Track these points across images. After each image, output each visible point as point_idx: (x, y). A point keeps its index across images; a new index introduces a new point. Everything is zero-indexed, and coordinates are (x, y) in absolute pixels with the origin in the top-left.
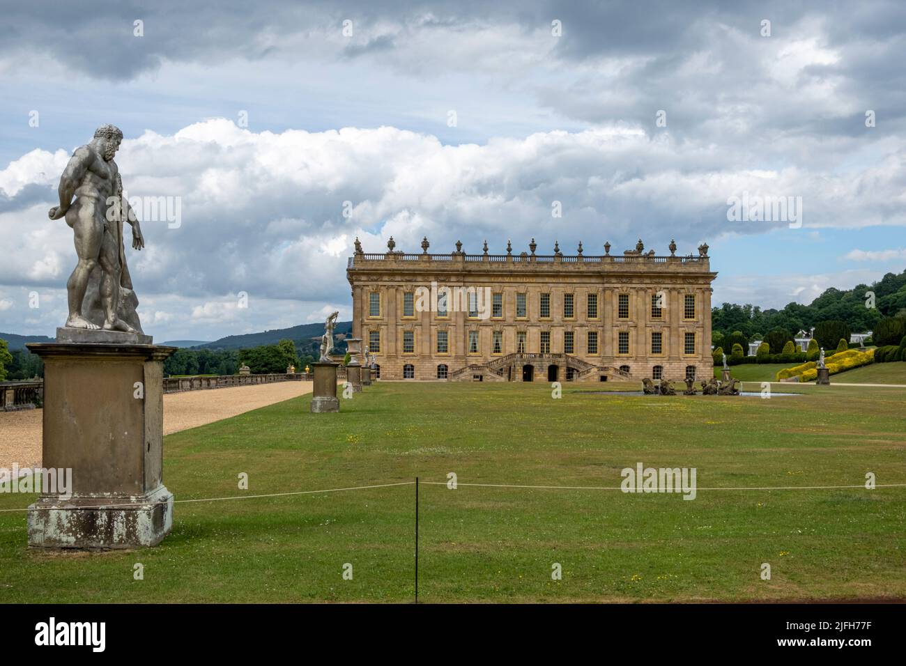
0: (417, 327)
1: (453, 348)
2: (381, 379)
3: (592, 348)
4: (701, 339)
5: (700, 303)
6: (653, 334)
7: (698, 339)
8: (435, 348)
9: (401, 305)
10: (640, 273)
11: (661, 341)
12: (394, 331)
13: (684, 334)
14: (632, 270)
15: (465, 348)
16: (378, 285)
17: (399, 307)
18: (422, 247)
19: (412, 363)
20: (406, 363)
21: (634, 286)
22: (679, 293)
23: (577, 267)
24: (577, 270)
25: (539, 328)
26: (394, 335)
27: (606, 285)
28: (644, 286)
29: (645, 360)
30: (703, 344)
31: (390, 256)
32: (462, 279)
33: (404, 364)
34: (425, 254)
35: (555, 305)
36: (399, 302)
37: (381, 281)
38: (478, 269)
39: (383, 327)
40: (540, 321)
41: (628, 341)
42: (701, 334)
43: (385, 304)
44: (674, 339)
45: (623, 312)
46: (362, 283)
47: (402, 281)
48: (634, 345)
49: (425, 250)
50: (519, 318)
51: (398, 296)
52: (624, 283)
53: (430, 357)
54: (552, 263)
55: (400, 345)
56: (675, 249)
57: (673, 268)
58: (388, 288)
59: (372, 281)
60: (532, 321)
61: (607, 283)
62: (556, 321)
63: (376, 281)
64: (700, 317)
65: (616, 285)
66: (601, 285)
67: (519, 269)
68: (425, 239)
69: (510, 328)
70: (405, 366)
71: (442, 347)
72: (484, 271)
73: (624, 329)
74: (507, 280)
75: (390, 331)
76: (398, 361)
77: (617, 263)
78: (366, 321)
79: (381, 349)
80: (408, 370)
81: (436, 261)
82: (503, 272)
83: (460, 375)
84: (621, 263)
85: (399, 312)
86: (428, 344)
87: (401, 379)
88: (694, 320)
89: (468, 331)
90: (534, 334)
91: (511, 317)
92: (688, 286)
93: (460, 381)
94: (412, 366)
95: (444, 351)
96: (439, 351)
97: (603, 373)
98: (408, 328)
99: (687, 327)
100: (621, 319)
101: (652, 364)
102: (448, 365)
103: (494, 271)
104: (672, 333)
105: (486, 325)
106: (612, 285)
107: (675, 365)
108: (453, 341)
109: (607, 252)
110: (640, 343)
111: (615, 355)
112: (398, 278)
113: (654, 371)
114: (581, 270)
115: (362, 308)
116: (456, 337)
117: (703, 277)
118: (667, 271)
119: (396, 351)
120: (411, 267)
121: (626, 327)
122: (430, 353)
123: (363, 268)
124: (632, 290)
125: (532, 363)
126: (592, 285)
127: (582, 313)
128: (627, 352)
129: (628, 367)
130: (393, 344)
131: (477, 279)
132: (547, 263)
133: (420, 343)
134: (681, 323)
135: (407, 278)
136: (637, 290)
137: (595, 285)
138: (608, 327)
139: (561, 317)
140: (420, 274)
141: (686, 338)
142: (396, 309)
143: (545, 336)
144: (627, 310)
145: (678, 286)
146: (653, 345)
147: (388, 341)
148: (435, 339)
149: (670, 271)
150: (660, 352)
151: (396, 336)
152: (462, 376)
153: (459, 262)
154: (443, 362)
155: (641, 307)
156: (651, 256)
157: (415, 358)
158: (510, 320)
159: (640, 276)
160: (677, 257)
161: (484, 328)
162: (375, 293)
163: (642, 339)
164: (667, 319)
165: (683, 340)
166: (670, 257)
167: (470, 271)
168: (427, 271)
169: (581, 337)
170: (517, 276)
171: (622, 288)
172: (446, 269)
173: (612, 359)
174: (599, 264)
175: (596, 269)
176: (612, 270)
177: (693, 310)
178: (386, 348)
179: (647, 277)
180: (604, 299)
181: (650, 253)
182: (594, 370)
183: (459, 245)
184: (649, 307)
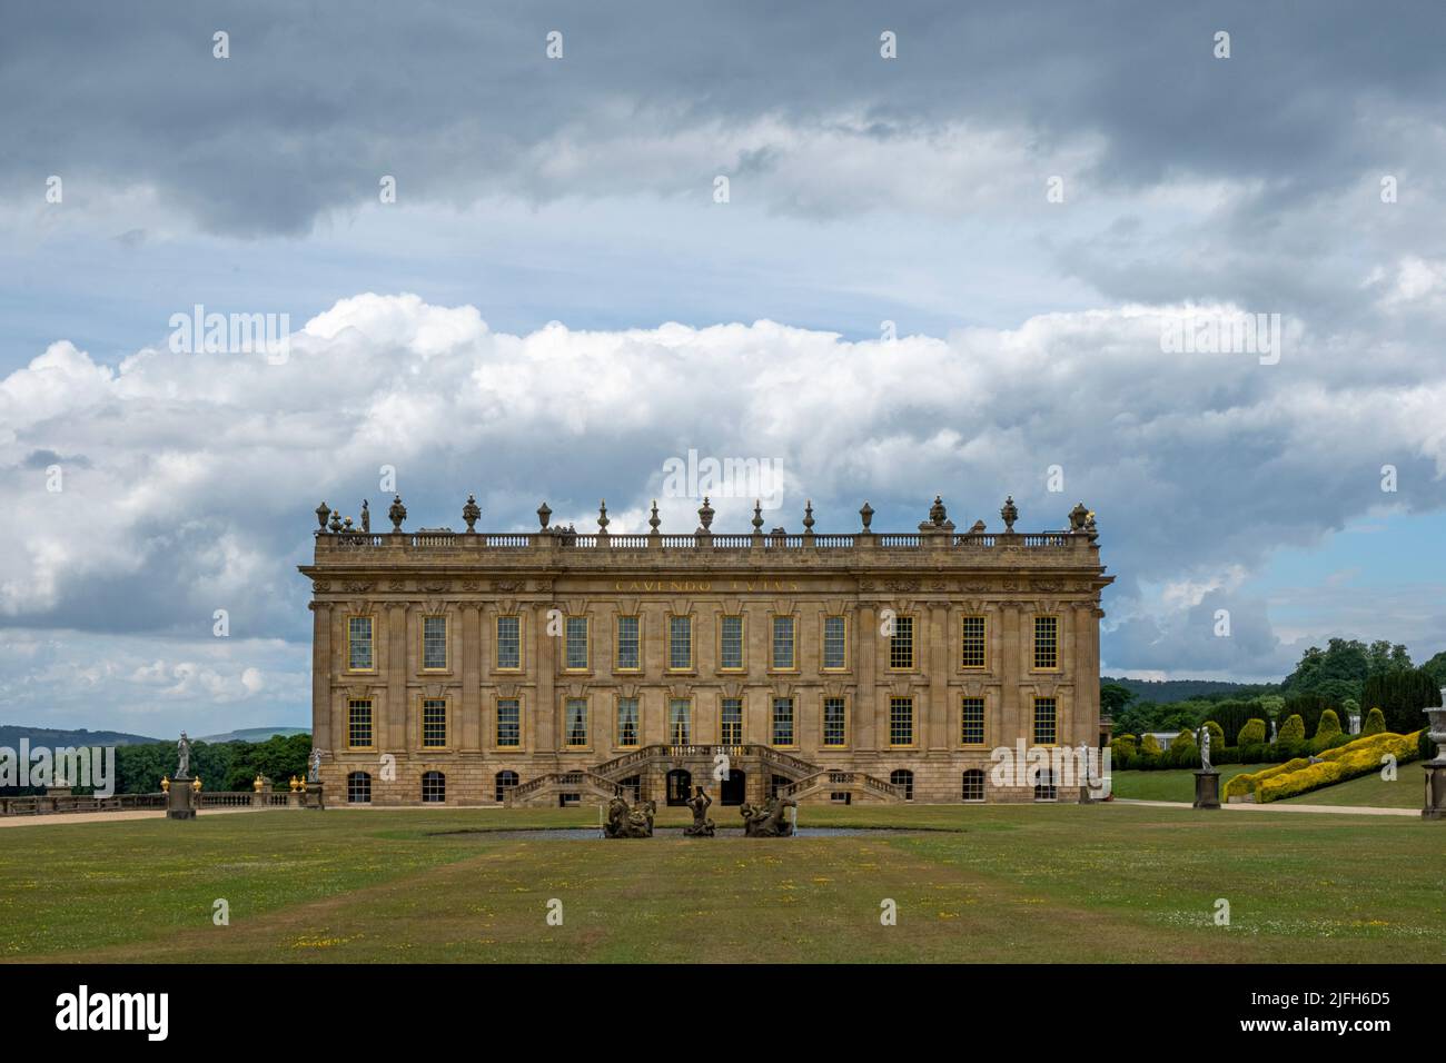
0: (451, 691)
1: (530, 736)
2: (374, 805)
3: (833, 733)
4: (1068, 712)
5: (1067, 634)
6: (965, 702)
7: (1063, 712)
8: (490, 734)
9: (417, 645)
10: (937, 569)
11: (982, 717)
12: (401, 700)
13: (1032, 700)
14: (918, 565)
15: (556, 735)
16: (366, 602)
17: (413, 647)
18: (465, 518)
19: (439, 768)
20: (427, 769)
21: (923, 597)
22: (1021, 612)
23: (800, 558)
24: (800, 565)
25: (718, 690)
26: (402, 708)
27: (863, 597)
28: (944, 598)
30: (1073, 723)
31: (394, 540)
32: (548, 585)
33: (422, 772)
34: (471, 534)
35: (753, 640)
36: (412, 637)
37: (374, 592)
38: (586, 565)
39: (378, 692)
40: (720, 676)
41: (910, 718)
42: (1068, 700)
43: (383, 642)
44: (1009, 712)
45: (902, 655)
46: (332, 598)
47: (419, 592)
48: (924, 726)
49: (471, 525)
50: (674, 670)
51: (412, 626)
52: (902, 592)
53: (480, 755)
54: (748, 550)
55: (416, 729)
56: (1015, 518)
57: (1008, 559)
58: (389, 607)
59: (354, 592)
60: (703, 676)
61: (864, 591)
62: (754, 674)
63: (364, 591)
64: (1068, 663)
65: (884, 597)
66: (851, 597)
67: (675, 565)
68: (471, 502)
69: (656, 691)
70: (426, 775)
71: (508, 735)
72: (598, 569)
73: (901, 690)
74: (647, 587)
75: (391, 699)
76: (410, 765)
77: (887, 549)
78: (341, 679)
79: (373, 739)
80: (434, 786)
81: (494, 549)
82: (637, 570)
83: (532, 794)
84: (895, 549)
85: (413, 659)
86: (476, 727)
87: (415, 804)
88: (1055, 670)
89: (563, 698)
90: (706, 704)
91: (657, 667)
92: (1042, 596)
93: (530, 806)
94: (441, 775)
95: (511, 743)
96: (500, 743)
97: (839, 787)
98: (433, 694)
99: (1038, 685)
100: (896, 670)
101: (961, 766)
102: (517, 771)
103: (619, 570)
104: (1007, 698)
105: (604, 687)
106: (875, 597)
108: (531, 720)
109: (867, 525)
110: (937, 721)
111: (882, 747)
112: (410, 586)
113: (966, 781)
114: (810, 564)
115: (332, 651)
116: (536, 712)
117: (1073, 578)
118: (995, 565)
119: (407, 741)
120: (439, 562)
121: (907, 685)
122: (480, 747)
123: (333, 564)
124: (919, 607)
125: (685, 767)
126: (833, 596)
127: (812, 657)
128: (910, 741)
129: (910, 774)
130: (399, 728)
131: (581, 587)
132: (736, 550)
133: (459, 726)
134: (1025, 677)
135: (430, 585)
136: (931, 607)
137: (840, 596)
138: (866, 687)
139: (765, 666)
140: (458, 577)
141: (1037, 710)
142: (407, 653)
143: (733, 706)
144: (910, 650)
145: (1021, 598)
146: (965, 725)
147: (389, 722)
148: (490, 715)
149: (1003, 565)
150: (981, 741)
151: (407, 711)
152: (535, 796)
153: (544, 550)
154: (507, 766)
155: (938, 643)
156: (978, 532)
157: (446, 758)
158: (654, 675)
159: (938, 576)
160: (1018, 535)
161: (597, 692)
162: (361, 620)
163: (940, 713)
164: (996, 670)
165: (1029, 714)
166: (1003, 535)
167: (566, 569)
168: (473, 569)
169: (809, 708)
170: (670, 579)
171: (897, 602)
172: (513, 565)
173: (876, 755)
174: (849, 550)
175: (842, 563)
176: (876, 564)
177: (1054, 650)
178: (383, 736)
179: (952, 578)
180: (859, 628)
181: (976, 528)
182: (822, 781)
183: (544, 514)
184: (957, 644)
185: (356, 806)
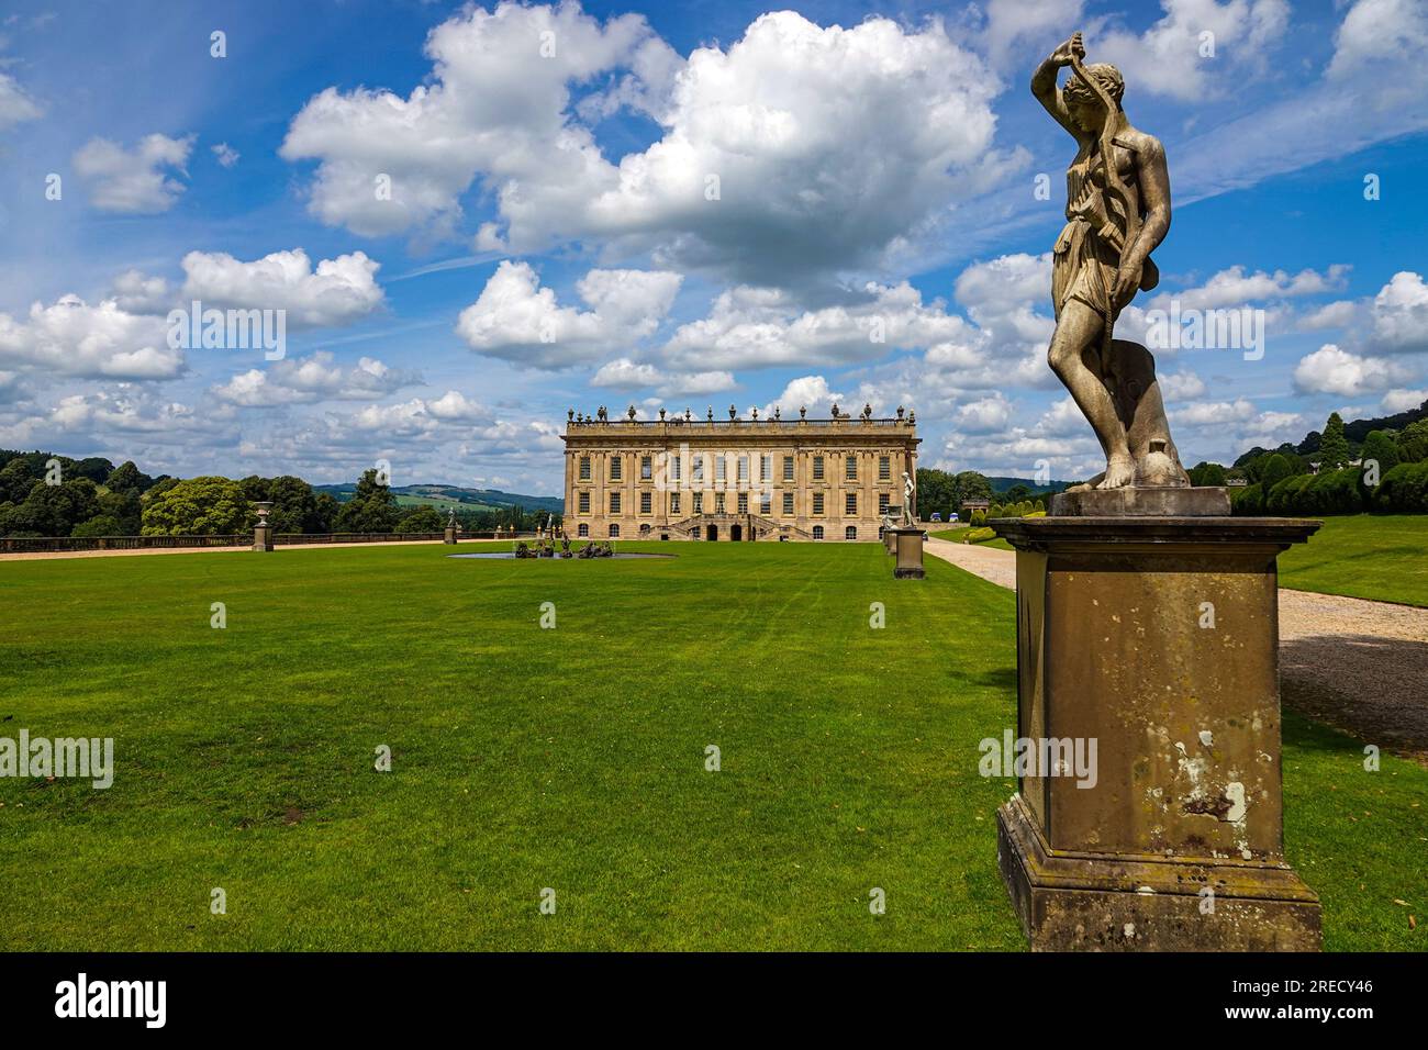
0: (622, 489)
1: (655, 509)
3: (787, 509)
5: (894, 465)
6: (847, 495)
7: (892, 500)
8: (638, 507)
9: (609, 469)
10: (834, 436)
11: (855, 502)
12: (602, 493)
13: (880, 495)
14: (826, 434)
15: (667, 509)
16: (588, 451)
17: (606, 470)
18: (629, 414)
19: (617, 523)
20: (613, 523)
21: (828, 449)
22: (873, 455)
23: (773, 431)
26: (602, 496)
27: (801, 449)
28: (838, 449)
29: (837, 519)
31: (601, 424)
32: (664, 443)
33: (609, 523)
34: (632, 421)
36: (607, 466)
37: (591, 447)
38: (679, 434)
39: (592, 490)
41: (822, 502)
42: (895, 495)
43: (595, 468)
44: (868, 500)
45: (819, 474)
46: (573, 449)
47: (610, 447)
48: (829, 506)
49: (632, 417)
51: (607, 461)
52: (819, 446)
53: (634, 517)
54: (751, 428)
55: (607, 506)
57: (866, 431)
58: (597, 453)
59: (583, 447)
61: (801, 446)
63: (586, 447)
65: (810, 449)
66: (796, 449)
67: (718, 434)
68: (631, 406)
70: (611, 525)
71: (646, 508)
73: (819, 490)
74: (707, 445)
75: (598, 493)
76: (605, 521)
78: (577, 484)
79: (590, 510)
80: (614, 529)
81: (643, 428)
82: (703, 437)
85: (607, 475)
86: (633, 505)
87: (606, 538)
88: (888, 481)
90: (732, 496)
92: (882, 447)
94: (618, 525)
95: (648, 512)
96: (642, 512)
98: (614, 491)
99: (881, 488)
100: (816, 481)
101: (845, 525)
102: (650, 524)
103: (694, 437)
104: (867, 494)
106: (806, 449)
107: (868, 525)
108: (656, 502)
109: (803, 415)
110: (835, 504)
111: (809, 515)
112: (605, 444)
113: (848, 531)
114: (778, 433)
115: (573, 472)
116: (659, 499)
118: (861, 433)
119: (604, 511)
120: (618, 434)
121: (821, 488)
122: (635, 513)
123: (575, 435)
124: (824, 453)
125: (715, 524)
126: (788, 448)
127: (778, 475)
128: (822, 513)
129: (822, 528)
130: (601, 505)
131: (678, 444)
132: (745, 428)
133: (625, 504)
134: (875, 484)
135: (614, 444)
136: (831, 453)
137: (791, 448)
138: (802, 488)
140: (626, 441)
141: (880, 499)
142: (605, 473)
143: (743, 497)
144: (822, 472)
145: (872, 449)
146: (847, 506)
147: (597, 502)
148: (638, 499)
149: (863, 434)
150: (855, 513)
151: (603, 498)
153: (662, 429)
154: (645, 522)
155: (835, 469)
157: (620, 518)
159: (835, 439)
162: (586, 458)
163: (835, 500)
164: (862, 481)
165: (876, 501)
167: (671, 437)
168: (631, 436)
169: (777, 498)
172: (649, 434)
173: (805, 519)
174: (793, 428)
175: (791, 433)
176: (807, 434)
177: (888, 472)
178: (594, 508)
179: (841, 440)
180: (800, 462)
182: (776, 530)
183: (663, 413)
184: (843, 470)
185: (581, 538)
